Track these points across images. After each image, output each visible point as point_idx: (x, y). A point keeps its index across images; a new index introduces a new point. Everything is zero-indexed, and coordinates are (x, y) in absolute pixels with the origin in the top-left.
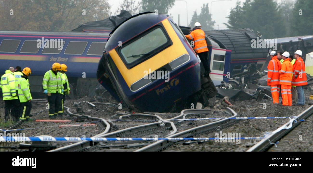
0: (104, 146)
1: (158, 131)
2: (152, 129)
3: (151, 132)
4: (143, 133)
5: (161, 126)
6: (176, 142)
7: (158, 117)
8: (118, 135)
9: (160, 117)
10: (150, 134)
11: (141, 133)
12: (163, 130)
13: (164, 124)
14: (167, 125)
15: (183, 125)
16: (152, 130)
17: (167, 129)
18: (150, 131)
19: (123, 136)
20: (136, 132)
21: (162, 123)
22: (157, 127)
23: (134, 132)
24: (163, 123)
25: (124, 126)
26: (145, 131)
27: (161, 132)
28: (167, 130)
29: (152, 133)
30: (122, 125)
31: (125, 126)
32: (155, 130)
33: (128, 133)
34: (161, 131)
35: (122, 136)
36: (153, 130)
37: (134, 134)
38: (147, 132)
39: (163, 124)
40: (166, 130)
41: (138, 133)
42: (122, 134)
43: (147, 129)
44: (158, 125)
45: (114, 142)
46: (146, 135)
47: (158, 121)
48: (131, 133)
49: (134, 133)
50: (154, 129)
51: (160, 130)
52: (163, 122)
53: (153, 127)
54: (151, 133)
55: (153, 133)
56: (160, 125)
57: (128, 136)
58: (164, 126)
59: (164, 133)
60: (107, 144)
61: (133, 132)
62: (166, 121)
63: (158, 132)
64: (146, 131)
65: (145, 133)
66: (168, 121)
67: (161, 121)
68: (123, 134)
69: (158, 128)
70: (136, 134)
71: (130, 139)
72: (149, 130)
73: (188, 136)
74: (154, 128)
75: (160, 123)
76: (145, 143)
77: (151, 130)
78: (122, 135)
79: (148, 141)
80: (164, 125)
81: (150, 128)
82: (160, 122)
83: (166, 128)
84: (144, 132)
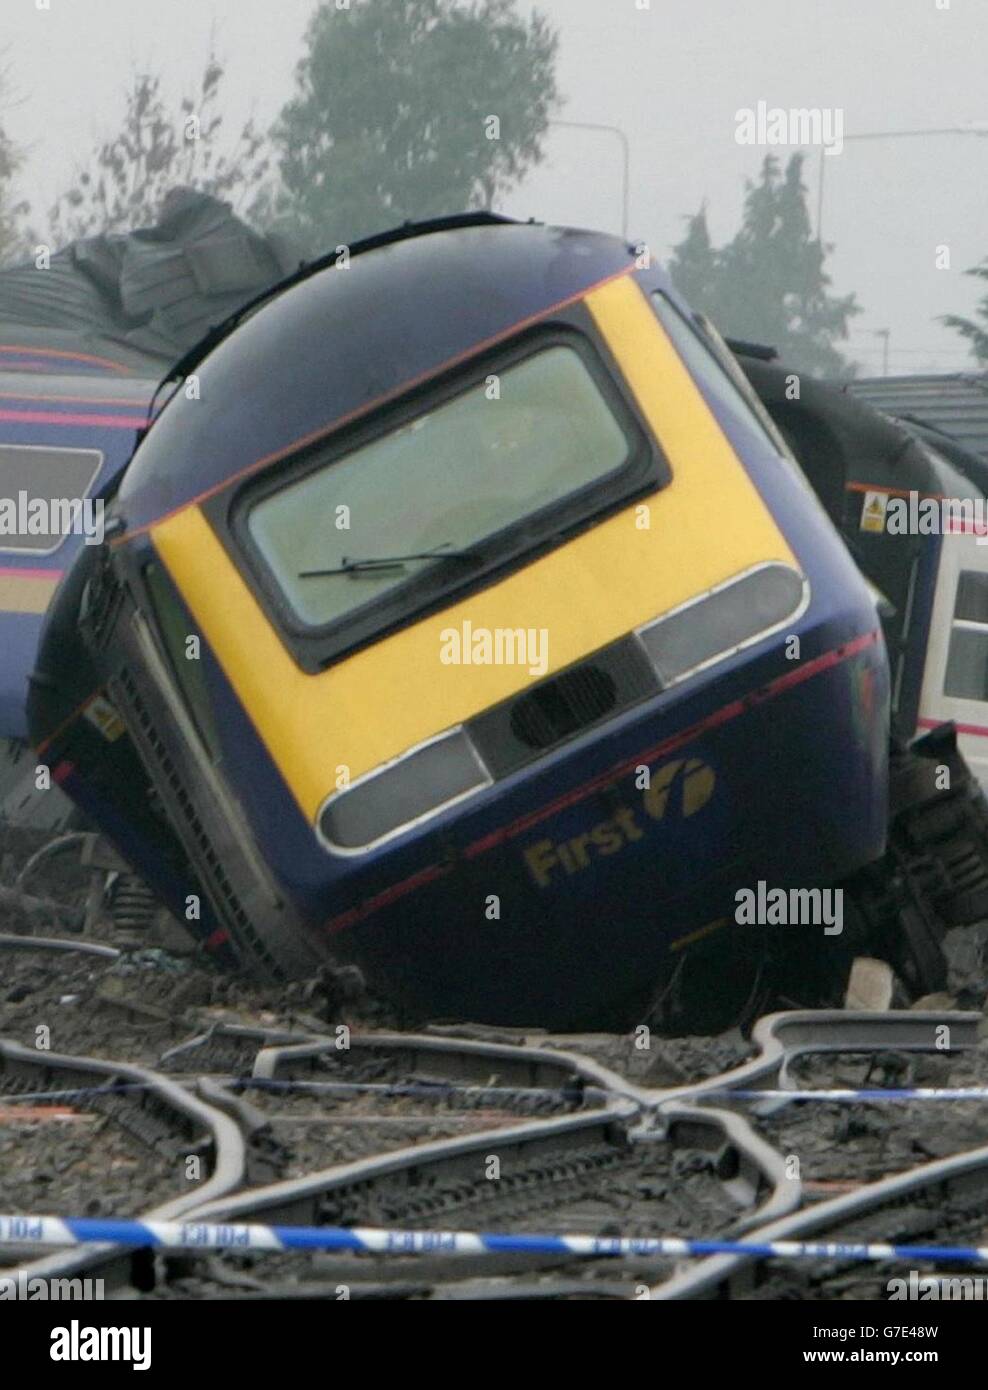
0: (247, 1288)
1: (622, 1182)
2: (575, 1169)
3: (572, 1188)
4: (512, 1194)
5: (636, 1142)
6: (827, 1277)
7: (587, 1065)
8: (328, 1206)
9: (600, 1063)
10: (558, 1204)
11: (499, 1197)
12: (665, 1176)
13: (659, 1121)
14: (682, 1132)
15: (799, 1139)
16: (571, 1175)
17: (699, 1168)
18: (558, 1177)
19: (367, 1213)
20: (453, 1183)
21: (635, 1119)
22: (603, 1149)
23: (440, 1184)
24: (648, 1121)
25: (316, 1137)
26: (525, 1179)
27: (648, 1195)
28: (694, 1179)
29: (574, 1201)
30: (302, 1125)
31: (323, 1134)
32: (592, 1176)
33: (405, 1196)
34: (643, 1184)
35: (356, 1215)
36: (581, 1169)
37: (442, 1203)
38: (541, 1188)
39: (651, 1129)
40: (685, 1173)
41: (470, 1193)
42: (356, 1198)
43: (536, 1163)
44: (610, 1131)
45: (309, 1258)
46: (531, 1209)
47: (600, 1103)
48: (422, 1192)
49: (445, 1192)
50: (588, 1166)
51: (632, 1174)
52: (643, 1108)
53: (576, 1148)
54: (565, 1196)
55: (585, 1197)
56: (624, 1134)
57: (404, 1213)
58: (659, 1143)
59: (668, 1196)
60: (265, 1277)
61: (432, 1182)
62: (672, 1101)
63: (619, 1192)
64: (532, 1182)
65: (526, 1190)
66: (685, 1100)
67: (631, 1099)
68: (367, 1199)
69: (616, 1162)
70: (457, 1198)
71: (468, 1242)
72: (551, 1174)
73: (901, 1229)
74: (582, 1153)
75: (622, 1119)
76: (556, 1274)
77: (563, 1172)
78: (355, 1206)
79: (582, 1265)
80: (660, 1133)
81: (558, 1153)
82: (620, 1108)
83: (680, 1156)
84: (518, 1184)
